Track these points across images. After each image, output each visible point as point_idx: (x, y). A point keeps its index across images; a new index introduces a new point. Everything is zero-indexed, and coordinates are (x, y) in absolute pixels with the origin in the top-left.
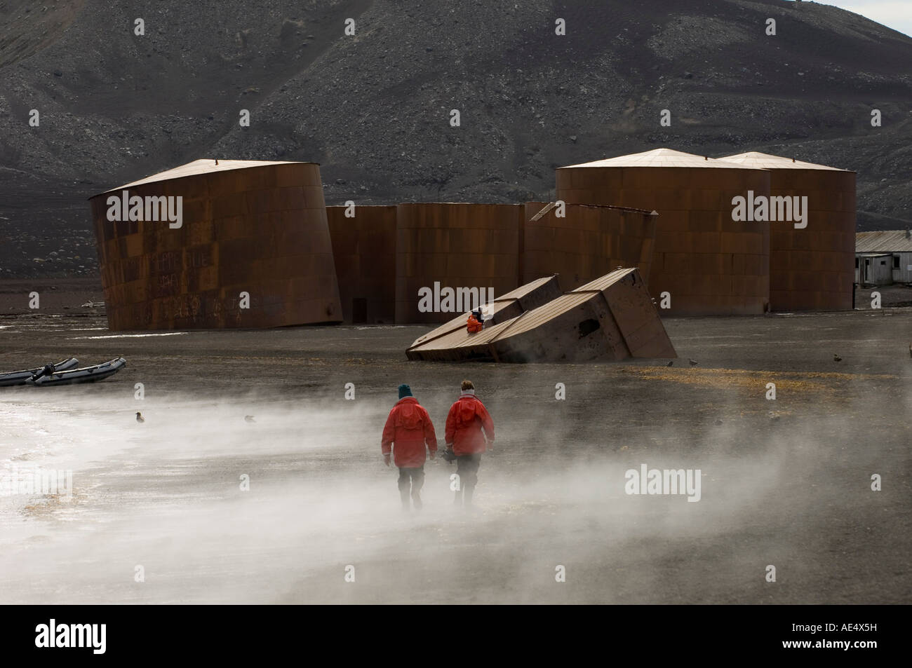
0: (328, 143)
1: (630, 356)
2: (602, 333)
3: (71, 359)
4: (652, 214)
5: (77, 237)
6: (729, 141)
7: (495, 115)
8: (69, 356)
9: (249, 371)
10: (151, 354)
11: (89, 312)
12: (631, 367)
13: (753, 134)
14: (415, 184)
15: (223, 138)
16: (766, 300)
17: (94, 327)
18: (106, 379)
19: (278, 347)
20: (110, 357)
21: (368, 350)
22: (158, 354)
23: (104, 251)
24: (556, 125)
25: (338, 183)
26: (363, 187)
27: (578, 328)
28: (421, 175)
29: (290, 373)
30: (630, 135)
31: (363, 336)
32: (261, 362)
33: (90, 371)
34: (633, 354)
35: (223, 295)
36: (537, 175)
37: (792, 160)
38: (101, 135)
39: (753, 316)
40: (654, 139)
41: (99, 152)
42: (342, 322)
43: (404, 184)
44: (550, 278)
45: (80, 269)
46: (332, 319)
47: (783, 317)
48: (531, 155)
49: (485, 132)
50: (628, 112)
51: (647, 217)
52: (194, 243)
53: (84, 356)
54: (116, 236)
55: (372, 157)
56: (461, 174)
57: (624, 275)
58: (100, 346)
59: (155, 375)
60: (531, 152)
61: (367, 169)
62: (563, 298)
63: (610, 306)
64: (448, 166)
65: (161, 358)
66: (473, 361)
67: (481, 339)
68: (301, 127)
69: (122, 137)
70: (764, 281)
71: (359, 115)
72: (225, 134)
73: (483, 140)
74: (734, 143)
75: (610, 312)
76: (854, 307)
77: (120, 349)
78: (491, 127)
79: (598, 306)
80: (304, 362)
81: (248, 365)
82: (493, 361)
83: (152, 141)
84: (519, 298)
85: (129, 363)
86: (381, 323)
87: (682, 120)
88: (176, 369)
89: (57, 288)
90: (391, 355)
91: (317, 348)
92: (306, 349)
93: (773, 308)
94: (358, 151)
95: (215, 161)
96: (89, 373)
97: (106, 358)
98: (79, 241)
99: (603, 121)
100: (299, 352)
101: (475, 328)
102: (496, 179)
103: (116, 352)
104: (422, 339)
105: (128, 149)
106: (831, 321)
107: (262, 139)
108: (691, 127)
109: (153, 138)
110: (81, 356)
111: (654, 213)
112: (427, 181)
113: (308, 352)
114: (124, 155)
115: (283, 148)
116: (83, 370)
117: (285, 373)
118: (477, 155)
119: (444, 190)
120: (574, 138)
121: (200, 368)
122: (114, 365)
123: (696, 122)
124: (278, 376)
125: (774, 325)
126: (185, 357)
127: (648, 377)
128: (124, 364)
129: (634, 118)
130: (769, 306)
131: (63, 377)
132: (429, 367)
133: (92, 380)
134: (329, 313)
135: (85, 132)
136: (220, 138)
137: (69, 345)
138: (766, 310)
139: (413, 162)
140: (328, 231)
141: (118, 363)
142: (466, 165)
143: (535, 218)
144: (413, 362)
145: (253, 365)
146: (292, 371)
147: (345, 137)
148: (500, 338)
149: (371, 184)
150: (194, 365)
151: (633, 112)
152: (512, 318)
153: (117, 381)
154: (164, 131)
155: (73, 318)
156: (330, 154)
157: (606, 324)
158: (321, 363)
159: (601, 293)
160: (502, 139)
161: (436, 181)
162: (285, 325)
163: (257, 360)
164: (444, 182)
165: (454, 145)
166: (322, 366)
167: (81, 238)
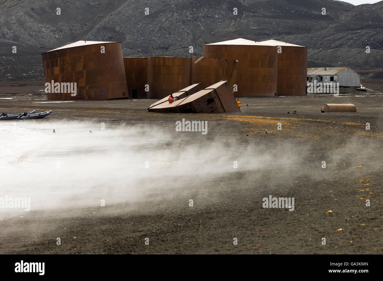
0: (127, 34)
1: (224, 111)
2: (215, 103)
3: (33, 110)
4: (236, 61)
5: (39, 67)
6: (267, 35)
7: (186, 25)
8: (33, 109)
9: (94, 115)
10: (61, 108)
11: (41, 93)
12: (224, 115)
13: (276, 33)
14: (157, 49)
15: (90, 32)
16: (276, 91)
17: (43, 99)
18: (45, 117)
19: (105, 107)
20: (47, 110)
21: (136, 108)
22: (63, 109)
23: (46, 73)
24: (207, 28)
25: (130, 48)
26: (139, 50)
27: (207, 101)
28: (159, 46)
29: (108, 116)
30: (233, 32)
31: (135, 103)
32: (99, 112)
33: (40, 114)
34: (226, 111)
35: (87, 88)
36: (200, 46)
37: (285, 43)
38: (48, 31)
39: (270, 97)
40: (241, 34)
41: (47, 37)
42: (128, 98)
43: (154, 49)
44: (197, 84)
45: (39, 78)
46: (125, 97)
47: (281, 97)
48: (198, 39)
49: (182, 31)
50: (232, 24)
51: (235, 62)
52: (77, 70)
53: (38, 109)
54: (50, 67)
55: (142, 39)
56: (174, 45)
57: (222, 83)
58: (44, 106)
59: (62, 116)
60: (198, 38)
61: (141, 43)
62: (202, 91)
63: (218, 94)
64: (169, 43)
65: (64, 110)
66: (171, 112)
67: (174, 105)
68: (118, 28)
69: (55, 31)
70: (275, 85)
71: (138, 24)
72: (91, 31)
73: (181, 34)
74: (269, 35)
75: (218, 96)
76: (306, 94)
77: (50, 107)
78: (184, 29)
79: (214, 94)
80: (113, 112)
81: (94, 113)
82: (178, 113)
83: (66, 33)
84: (187, 91)
85: (53, 112)
86: (142, 98)
87: (251, 27)
88: (69, 114)
89: (31, 84)
90: (144, 110)
91: (118, 107)
92: (115, 107)
93: (278, 94)
94: (137, 37)
95: (85, 41)
96: (39, 115)
97: (45, 110)
98: (39, 68)
99: (223, 27)
100: (111, 109)
101: (171, 101)
102: (186, 47)
103: (49, 108)
104: (154, 104)
105: (57, 35)
106: (298, 99)
107: (104, 33)
108: (254, 30)
109: (66, 32)
110: (37, 109)
111: (237, 61)
112: (162, 48)
113: (115, 109)
114: (56, 38)
115: (111, 36)
116: (37, 114)
117: (106, 116)
118: (179, 39)
119: (167, 51)
120: (213, 33)
121: (77, 114)
122: (48, 112)
123: (256, 28)
124: (104, 117)
125: (277, 100)
126: (72, 110)
127: (229, 119)
128: (51, 112)
129: (234, 26)
130: (277, 93)
131: (30, 117)
132: (155, 114)
133: (40, 118)
134: (124, 95)
135: (42, 29)
136: (89, 32)
137: (33, 105)
138: (276, 95)
139: (156, 41)
140: (124, 66)
141: (49, 112)
142: (175, 42)
143: (196, 62)
144: (150, 113)
145: (96, 113)
146: (109, 115)
147: (133, 32)
148: (180, 105)
149: (142, 49)
150: (75, 113)
151: (234, 24)
152: (184, 98)
153: (48, 118)
154: (69, 29)
155: (36, 95)
156: (128, 38)
157: (216, 101)
158: (119, 113)
159: (215, 90)
160: (188, 33)
161: (164, 48)
162: (109, 98)
163: (97, 111)
164: (167, 48)
165: (171, 35)
166: (119, 114)
167: (40, 67)
